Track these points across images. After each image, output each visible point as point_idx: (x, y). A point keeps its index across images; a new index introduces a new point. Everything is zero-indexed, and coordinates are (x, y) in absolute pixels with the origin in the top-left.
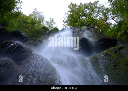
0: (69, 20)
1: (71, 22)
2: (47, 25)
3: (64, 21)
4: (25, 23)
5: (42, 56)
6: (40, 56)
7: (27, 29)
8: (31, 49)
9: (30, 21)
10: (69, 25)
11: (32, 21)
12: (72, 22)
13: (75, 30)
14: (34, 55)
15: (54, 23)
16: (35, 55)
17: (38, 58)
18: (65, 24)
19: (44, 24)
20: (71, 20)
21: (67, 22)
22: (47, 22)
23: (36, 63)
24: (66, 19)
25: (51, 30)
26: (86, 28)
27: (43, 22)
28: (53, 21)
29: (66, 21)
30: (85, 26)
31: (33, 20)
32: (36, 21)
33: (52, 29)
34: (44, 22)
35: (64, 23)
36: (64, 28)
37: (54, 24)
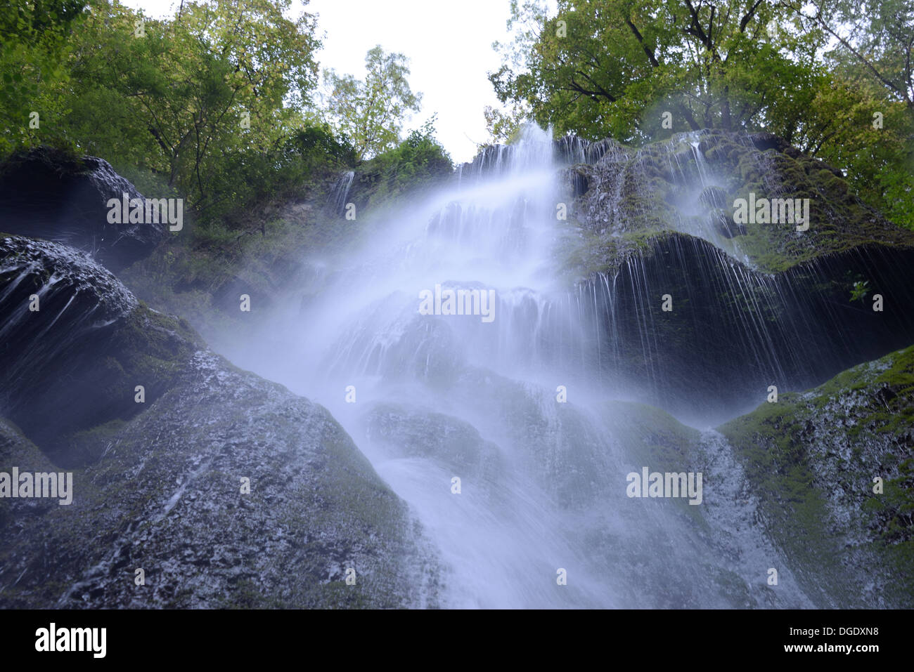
0: (547, 72)
1: (568, 94)
2: (347, 111)
3: (504, 78)
4: (136, 85)
5: (281, 389)
6: (262, 383)
8: (183, 324)
9: (179, 75)
10: (542, 116)
11: (199, 76)
12: (577, 88)
13: (602, 163)
14: (208, 372)
15: (410, 100)
16: (215, 380)
17: (246, 404)
18: (507, 109)
19: (316, 100)
20: (567, 73)
21: (523, 86)
22: (345, 87)
23: (227, 450)
24: (523, 60)
25: (377, 160)
26: (703, 147)
27: (302, 84)
28: (398, 80)
29: (523, 80)
30: (695, 127)
31: (208, 60)
32: (240, 75)
33: (390, 153)
34: (313, 86)
35: (503, 97)
36: (502, 142)
37: (408, 111)
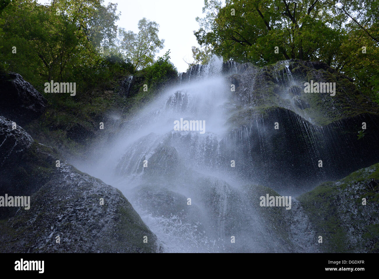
0: (221, 32)
1: (230, 42)
2: (129, 48)
3: (201, 34)
4: (33, 35)
5: (99, 181)
6: (91, 178)
7: (39, 64)
8: (54, 151)
9: (53, 31)
10: (218, 51)
11: (62, 31)
12: (234, 39)
13: (245, 74)
14: (66, 173)
15: (158, 43)
16: (69, 178)
17: (83, 189)
18: (202, 48)
19: (116, 43)
20: (229, 31)
21: (209, 38)
22: (129, 36)
23: (74, 212)
24: (210, 26)
25: (143, 71)
26: (290, 68)
27: (109, 36)
28: (153, 34)
29: (209, 34)
30: (287, 58)
31: (66, 24)
32: (81, 32)
33: (149, 67)
34: (115, 36)
35: (201, 43)
36: (200, 63)
37: (158, 48)
